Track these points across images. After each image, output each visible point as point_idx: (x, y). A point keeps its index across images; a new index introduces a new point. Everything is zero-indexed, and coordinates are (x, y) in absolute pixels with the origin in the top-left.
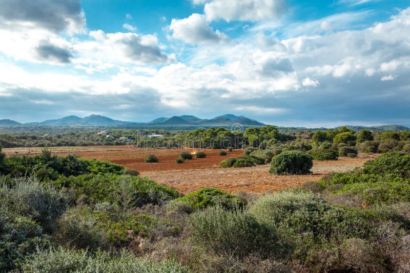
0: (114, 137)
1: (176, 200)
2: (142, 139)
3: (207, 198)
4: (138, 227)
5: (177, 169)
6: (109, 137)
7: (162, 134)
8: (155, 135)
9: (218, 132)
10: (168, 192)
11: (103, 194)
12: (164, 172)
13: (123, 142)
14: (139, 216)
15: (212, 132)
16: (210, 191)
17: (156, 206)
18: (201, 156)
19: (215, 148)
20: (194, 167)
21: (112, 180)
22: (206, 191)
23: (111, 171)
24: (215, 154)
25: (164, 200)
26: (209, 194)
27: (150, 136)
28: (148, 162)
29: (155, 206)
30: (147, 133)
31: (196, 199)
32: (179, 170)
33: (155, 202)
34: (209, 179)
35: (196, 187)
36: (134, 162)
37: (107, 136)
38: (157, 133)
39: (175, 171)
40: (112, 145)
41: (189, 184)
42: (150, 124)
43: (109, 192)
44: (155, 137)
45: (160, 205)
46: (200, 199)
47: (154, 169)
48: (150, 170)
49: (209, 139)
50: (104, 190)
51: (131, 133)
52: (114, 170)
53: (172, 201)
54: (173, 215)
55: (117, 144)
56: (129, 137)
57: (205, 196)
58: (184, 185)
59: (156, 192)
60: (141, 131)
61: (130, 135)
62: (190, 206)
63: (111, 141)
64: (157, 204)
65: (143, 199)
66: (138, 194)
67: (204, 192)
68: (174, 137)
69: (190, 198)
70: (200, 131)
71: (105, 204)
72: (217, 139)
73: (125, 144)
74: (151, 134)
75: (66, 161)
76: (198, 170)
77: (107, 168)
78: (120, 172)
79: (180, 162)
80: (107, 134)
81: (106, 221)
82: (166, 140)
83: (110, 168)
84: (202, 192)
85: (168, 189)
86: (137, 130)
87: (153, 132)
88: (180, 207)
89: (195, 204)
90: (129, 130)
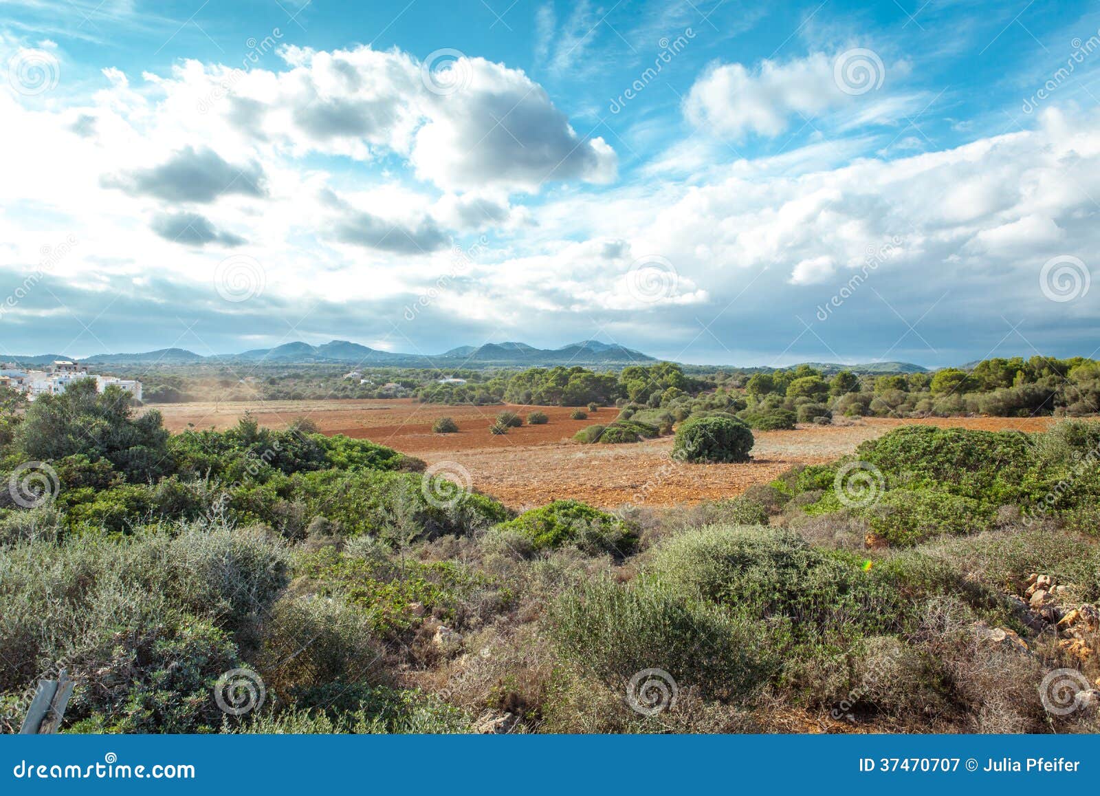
0: (376, 382)
1: (501, 525)
2: (428, 386)
3: (562, 522)
4: (429, 596)
5: (494, 445)
6: (365, 384)
7: (465, 377)
8: (452, 380)
9: (570, 374)
10: (484, 508)
11: (357, 512)
12: (470, 452)
13: (391, 392)
14: (428, 563)
15: (560, 375)
16: (568, 508)
17: (463, 539)
18: (540, 421)
19: (564, 405)
20: (526, 442)
21: (375, 483)
22: (560, 509)
23: (372, 460)
24: (566, 417)
25: (478, 526)
26: (565, 515)
27: (443, 382)
28: (439, 431)
29: (460, 540)
30: (437, 376)
31: (540, 524)
32: (497, 449)
33: (459, 530)
34: (558, 471)
35: (534, 490)
36: (412, 433)
37: (363, 381)
38: (456, 376)
39: (491, 450)
40: (371, 397)
41: (521, 483)
42: (442, 359)
43: (370, 508)
44: (449, 384)
45: (470, 536)
46: (549, 526)
47: (449, 445)
48: (443, 448)
49: (553, 388)
50: (358, 504)
51: (407, 376)
52: (378, 457)
53: (493, 530)
54: (498, 567)
55: (381, 396)
56: (405, 385)
57: (558, 519)
58: (512, 486)
59: (462, 510)
60: (425, 373)
61: (405, 379)
62: (529, 540)
63: (369, 390)
64: (464, 533)
65: (437, 523)
66: (425, 512)
67: (556, 510)
68: (488, 383)
69: (528, 523)
70: (537, 373)
71: (364, 541)
72: (568, 388)
73: (396, 397)
74: (443, 378)
75: (286, 441)
76: (533, 448)
77: (364, 455)
78: (390, 461)
79: (498, 432)
80: (363, 378)
81: (366, 579)
82: (472, 389)
83: (369, 453)
84: (551, 511)
85: (484, 500)
86: (418, 370)
87: (448, 374)
88: (511, 544)
89: (538, 535)
90: (405, 370)
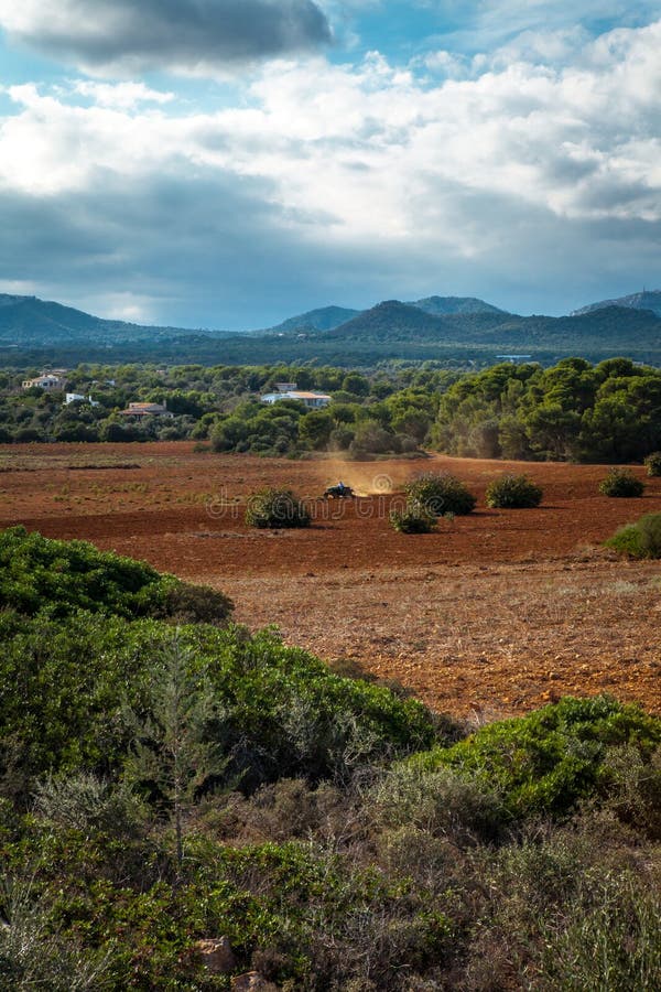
0: (103, 400)
1: (422, 758)
2: (235, 410)
3: (579, 754)
4: (245, 923)
5: (404, 562)
6: (77, 403)
7: (328, 387)
8: (295, 395)
9: (600, 379)
10: (378, 714)
11: (65, 720)
12: (341, 576)
13: (142, 425)
14: (239, 846)
15: (573, 382)
16: (593, 719)
17: (325, 790)
18: (520, 498)
19: (585, 460)
20: (485, 554)
21: (107, 648)
22: (572, 719)
23: (97, 592)
24: (585, 490)
25: (363, 757)
26: (586, 735)
27: (271, 398)
28: (262, 524)
29: (319, 791)
30: (256, 384)
31: (520, 756)
32: (411, 572)
33: (318, 767)
34: (569, 628)
35: (505, 673)
36: (195, 528)
37: (70, 397)
38: (304, 383)
39: (395, 572)
40: (92, 438)
41: (472, 654)
42: (268, 340)
43: (95, 709)
44: (290, 404)
45: (344, 783)
46: (545, 761)
47: (290, 560)
48: (274, 566)
49: (555, 414)
50: (67, 701)
51: (182, 385)
52: (112, 585)
53: (404, 769)
54: (414, 858)
55: (116, 435)
56: (177, 406)
57: (566, 742)
58: (448, 662)
59: (324, 717)
60: (225, 376)
61: (175, 393)
62: (494, 794)
63: (87, 420)
64: (329, 775)
65: (261, 751)
66: (231, 721)
67: (563, 723)
68: (389, 401)
69: (491, 754)
70: (514, 376)
71: (82, 787)
72: (593, 416)
73: (155, 438)
74: (274, 389)
76: (501, 568)
77: (78, 579)
78: (143, 596)
79: (414, 527)
80: (70, 389)
81: (89, 880)
82: (346, 417)
83: (90, 575)
84: (550, 724)
85: (379, 696)
86: (208, 371)
87: (284, 379)
88: (448, 802)
89: (517, 783)
90: (172, 370)
